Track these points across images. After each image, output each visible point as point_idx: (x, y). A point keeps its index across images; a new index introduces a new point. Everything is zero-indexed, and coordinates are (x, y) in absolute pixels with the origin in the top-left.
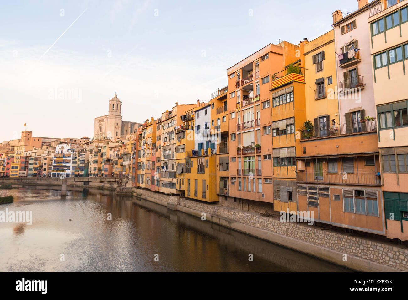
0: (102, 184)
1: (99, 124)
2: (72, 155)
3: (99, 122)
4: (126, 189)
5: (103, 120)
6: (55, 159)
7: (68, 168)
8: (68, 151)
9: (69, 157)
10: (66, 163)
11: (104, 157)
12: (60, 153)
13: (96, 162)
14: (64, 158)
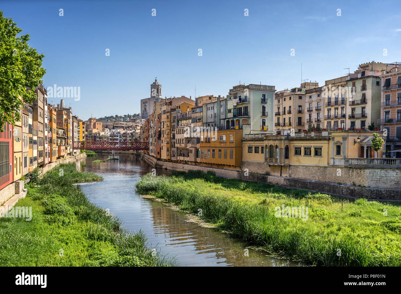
0: (134, 152)
1: (144, 105)
2: (119, 136)
3: (144, 103)
4: (138, 153)
5: (147, 102)
6: (110, 138)
7: (117, 143)
8: (117, 133)
9: (117, 137)
10: (116, 140)
11: (134, 138)
12: (113, 133)
13: (130, 140)
14: (115, 138)
